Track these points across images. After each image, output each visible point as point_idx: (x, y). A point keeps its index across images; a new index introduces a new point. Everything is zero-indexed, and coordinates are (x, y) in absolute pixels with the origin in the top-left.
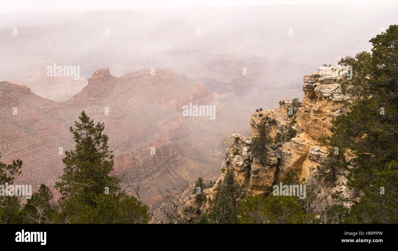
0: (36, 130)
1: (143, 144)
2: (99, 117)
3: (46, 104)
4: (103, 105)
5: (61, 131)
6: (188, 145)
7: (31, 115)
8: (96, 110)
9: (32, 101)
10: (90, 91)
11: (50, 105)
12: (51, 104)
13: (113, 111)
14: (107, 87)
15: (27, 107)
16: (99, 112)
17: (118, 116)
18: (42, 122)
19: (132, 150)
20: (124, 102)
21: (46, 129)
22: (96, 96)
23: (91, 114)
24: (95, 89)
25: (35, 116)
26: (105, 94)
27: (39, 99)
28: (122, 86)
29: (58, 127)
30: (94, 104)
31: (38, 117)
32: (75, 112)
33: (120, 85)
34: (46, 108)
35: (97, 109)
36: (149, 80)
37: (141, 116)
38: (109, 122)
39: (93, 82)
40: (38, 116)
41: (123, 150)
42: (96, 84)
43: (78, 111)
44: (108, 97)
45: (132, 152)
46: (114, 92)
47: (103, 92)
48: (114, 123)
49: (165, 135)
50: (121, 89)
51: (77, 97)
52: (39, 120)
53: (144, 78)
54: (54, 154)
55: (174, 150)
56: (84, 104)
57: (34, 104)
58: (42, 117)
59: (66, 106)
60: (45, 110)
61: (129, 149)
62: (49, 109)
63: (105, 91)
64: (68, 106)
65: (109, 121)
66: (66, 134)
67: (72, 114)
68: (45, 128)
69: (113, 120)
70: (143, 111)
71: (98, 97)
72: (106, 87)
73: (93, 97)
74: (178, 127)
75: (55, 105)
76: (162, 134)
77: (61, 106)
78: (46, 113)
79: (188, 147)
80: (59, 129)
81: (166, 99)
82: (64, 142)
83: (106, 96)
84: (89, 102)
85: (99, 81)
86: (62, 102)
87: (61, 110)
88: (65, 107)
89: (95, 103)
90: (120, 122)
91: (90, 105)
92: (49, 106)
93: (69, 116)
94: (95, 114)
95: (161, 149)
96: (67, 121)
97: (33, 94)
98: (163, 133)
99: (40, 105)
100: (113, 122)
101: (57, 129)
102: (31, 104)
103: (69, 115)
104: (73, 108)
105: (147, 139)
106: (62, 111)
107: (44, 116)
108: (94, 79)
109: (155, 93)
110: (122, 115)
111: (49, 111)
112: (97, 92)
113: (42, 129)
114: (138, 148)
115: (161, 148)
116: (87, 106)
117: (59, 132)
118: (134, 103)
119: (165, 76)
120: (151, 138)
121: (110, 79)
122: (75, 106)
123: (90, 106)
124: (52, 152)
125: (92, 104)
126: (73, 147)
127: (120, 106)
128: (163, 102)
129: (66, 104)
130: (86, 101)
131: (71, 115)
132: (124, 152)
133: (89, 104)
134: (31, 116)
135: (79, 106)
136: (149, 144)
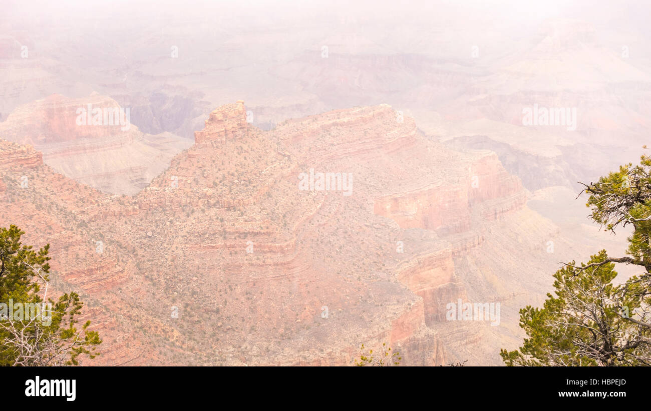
0: (64, 273)
1: (358, 333)
2: (228, 244)
3: (82, 200)
4: (240, 210)
5: (126, 281)
6: (471, 342)
7: (51, 229)
8: (218, 222)
9: (47, 189)
10: (200, 168)
11: (92, 203)
12: (97, 201)
13: (268, 228)
14: (245, 158)
15: (39, 207)
16: (228, 230)
17: (284, 244)
18: (80, 252)
19: (329, 350)
20: (292, 203)
21: (91, 272)
22: (217, 181)
23: (207, 236)
24: (214, 161)
25: (61, 232)
26: (243, 178)
27: (65, 184)
28: (284, 155)
29: (119, 268)
30: (215, 205)
31: (69, 238)
32: (161, 226)
33: (279, 153)
34: (83, 212)
35: (222, 220)
36: (348, 142)
37: (340, 248)
38: (259, 262)
39: (209, 143)
40: (69, 233)
41: (304, 349)
42: (217, 147)
43: (168, 223)
44: (250, 187)
45: (329, 354)
46: (265, 175)
47: (237, 171)
48: (270, 265)
49: (416, 310)
50: (282, 165)
51: (166, 182)
52: (71, 245)
53: (333, 134)
54: (120, 347)
55: (442, 356)
56: (186, 206)
57: (53, 197)
58: (79, 237)
59: (136, 207)
60: (80, 217)
61: (319, 345)
62: (92, 215)
63: (243, 170)
64: (140, 207)
65: (258, 259)
66: (139, 291)
67: (153, 231)
68: (88, 270)
69: (269, 255)
70: (346, 232)
71: (224, 188)
72: (243, 159)
73: (209, 186)
74: (441, 286)
75: (107, 205)
76: (409, 304)
77: (123, 207)
78: (83, 224)
79: (470, 346)
80: (121, 274)
81: (396, 200)
82: (135, 312)
83: (247, 186)
84: (200, 198)
85: (224, 139)
86: (124, 196)
87: (123, 220)
88: (134, 210)
89: (218, 202)
90: (289, 263)
91: (203, 207)
92: (90, 207)
93: (145, 238)
94: (217, 236)
95: (405, 350)
96: (140, 252)
97: (49, 171)
98: (412, 304)
99: (68, 202)
100: (269, 261)
101: (117, 273)
102: (45, 197)
103: (143, 234)
104: (153, 213)
105: (367, 319)
106: (126, 223)
107: (82, 234)
108: (211, 133)
109: (365, 180)
110: (293, 241)
111: (90, 221)
112: (221, 173)
113: (79, 273)
114: (347, 345)
115: (404, 346)
116: (193, 212)
117: (121, 283)
118: (318, 207)
119: (392, 132)
120: (379, 316)
121: (250, 135)
122: (161, 210)
123: (203, 211)
124: (115, 341)
125: (210, 206)
126: (160, 330)
127: (284, 216)
128: (388, 207)
129: (135, 203)
130: (191, 197)
131: (150, 234)
132: (306, 354)
133: (200, 204)
134: (50, 234)
135: (172, 209)
136: (376, 334)
